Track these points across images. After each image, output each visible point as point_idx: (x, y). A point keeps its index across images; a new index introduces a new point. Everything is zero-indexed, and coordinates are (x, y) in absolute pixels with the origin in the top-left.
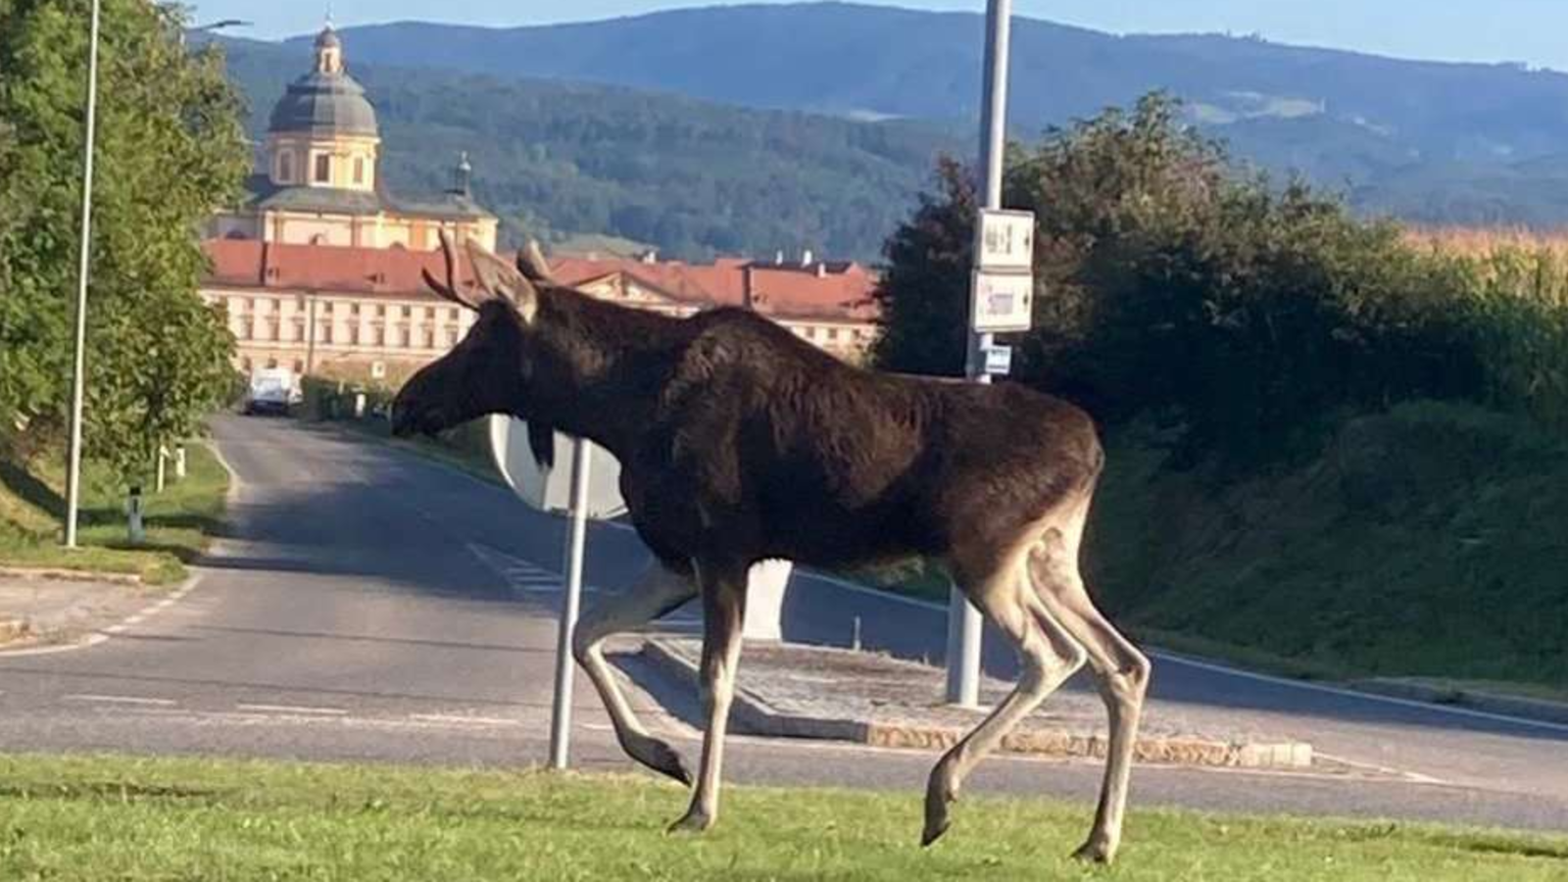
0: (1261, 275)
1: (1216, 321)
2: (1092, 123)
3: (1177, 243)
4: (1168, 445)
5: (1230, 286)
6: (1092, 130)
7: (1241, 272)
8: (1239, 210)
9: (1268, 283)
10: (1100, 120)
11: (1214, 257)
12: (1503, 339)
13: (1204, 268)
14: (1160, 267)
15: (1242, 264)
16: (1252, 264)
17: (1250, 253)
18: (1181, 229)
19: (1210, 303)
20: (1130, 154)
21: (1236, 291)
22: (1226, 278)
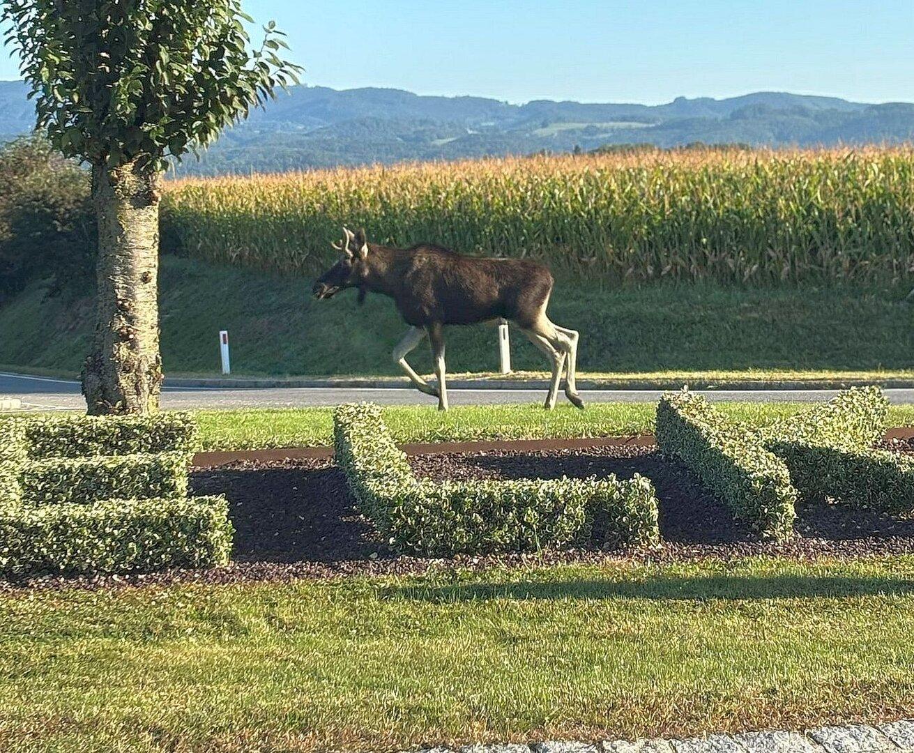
0: (78, 207)
1: (59, 230)
2: (13, 143)
3: (40, 196)
4: (47, 286)
5: (64, 214)
6: (13, 146)
7: (69, 207)
8: (68, 179)
9: (82, 211)
10: (16, 141)
11: (57, 202)
12: (186, 226)
13: (53, 207)
14: (33, 208)
15: (69, 203)
16: (74, 203)
17: (72, 198)
18: (41, 190)
19: (56, 222)
20: (31, 156)
21: (67, 215)
22: (62, 210)
